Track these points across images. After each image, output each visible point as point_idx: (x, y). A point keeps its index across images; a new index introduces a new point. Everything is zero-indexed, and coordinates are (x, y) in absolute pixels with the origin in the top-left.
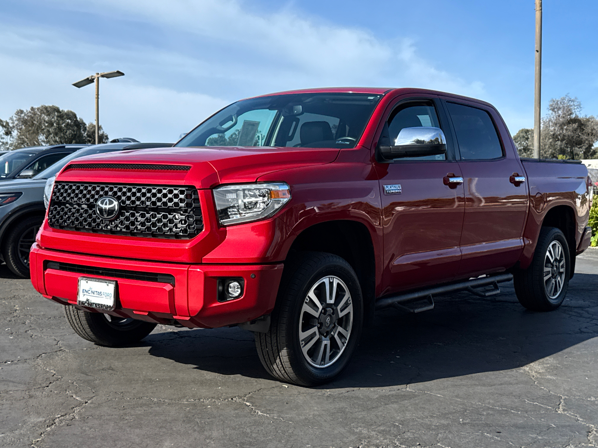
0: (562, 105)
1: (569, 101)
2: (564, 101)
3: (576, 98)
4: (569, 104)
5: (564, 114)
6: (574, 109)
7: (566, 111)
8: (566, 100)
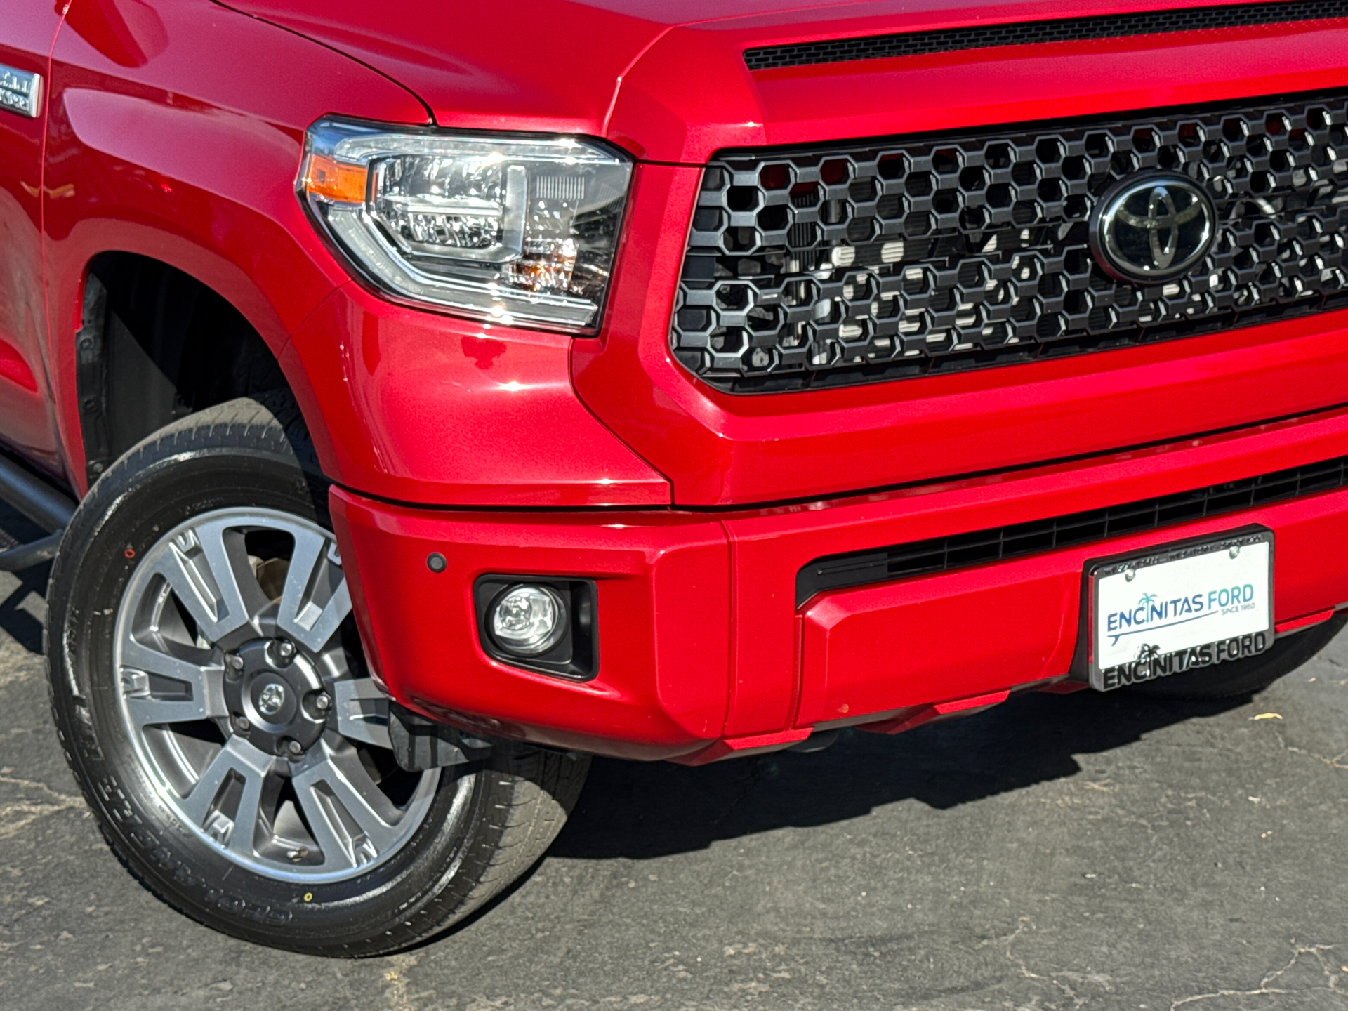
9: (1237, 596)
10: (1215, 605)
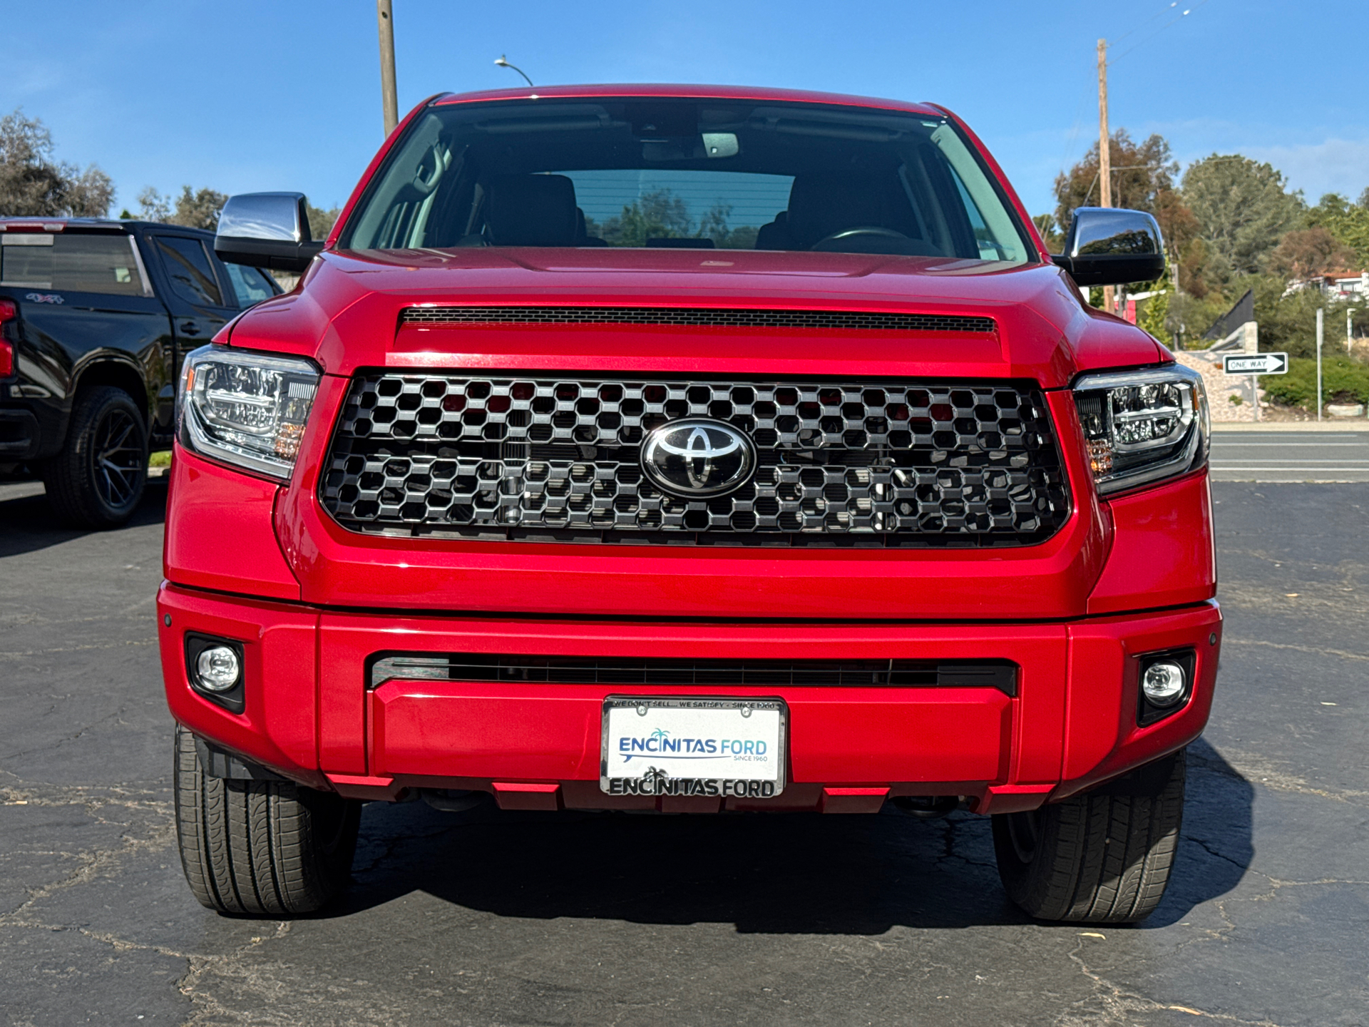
0: (8, 133)
1: (25, 126)
2: (12, 124)
3: (38, 121)
4: (23, 134)
5: (15, 156)
6: (37, 146)
7: (18, 149)
8: (18, 123)
9: (750, 749)
10: (728, 751)
